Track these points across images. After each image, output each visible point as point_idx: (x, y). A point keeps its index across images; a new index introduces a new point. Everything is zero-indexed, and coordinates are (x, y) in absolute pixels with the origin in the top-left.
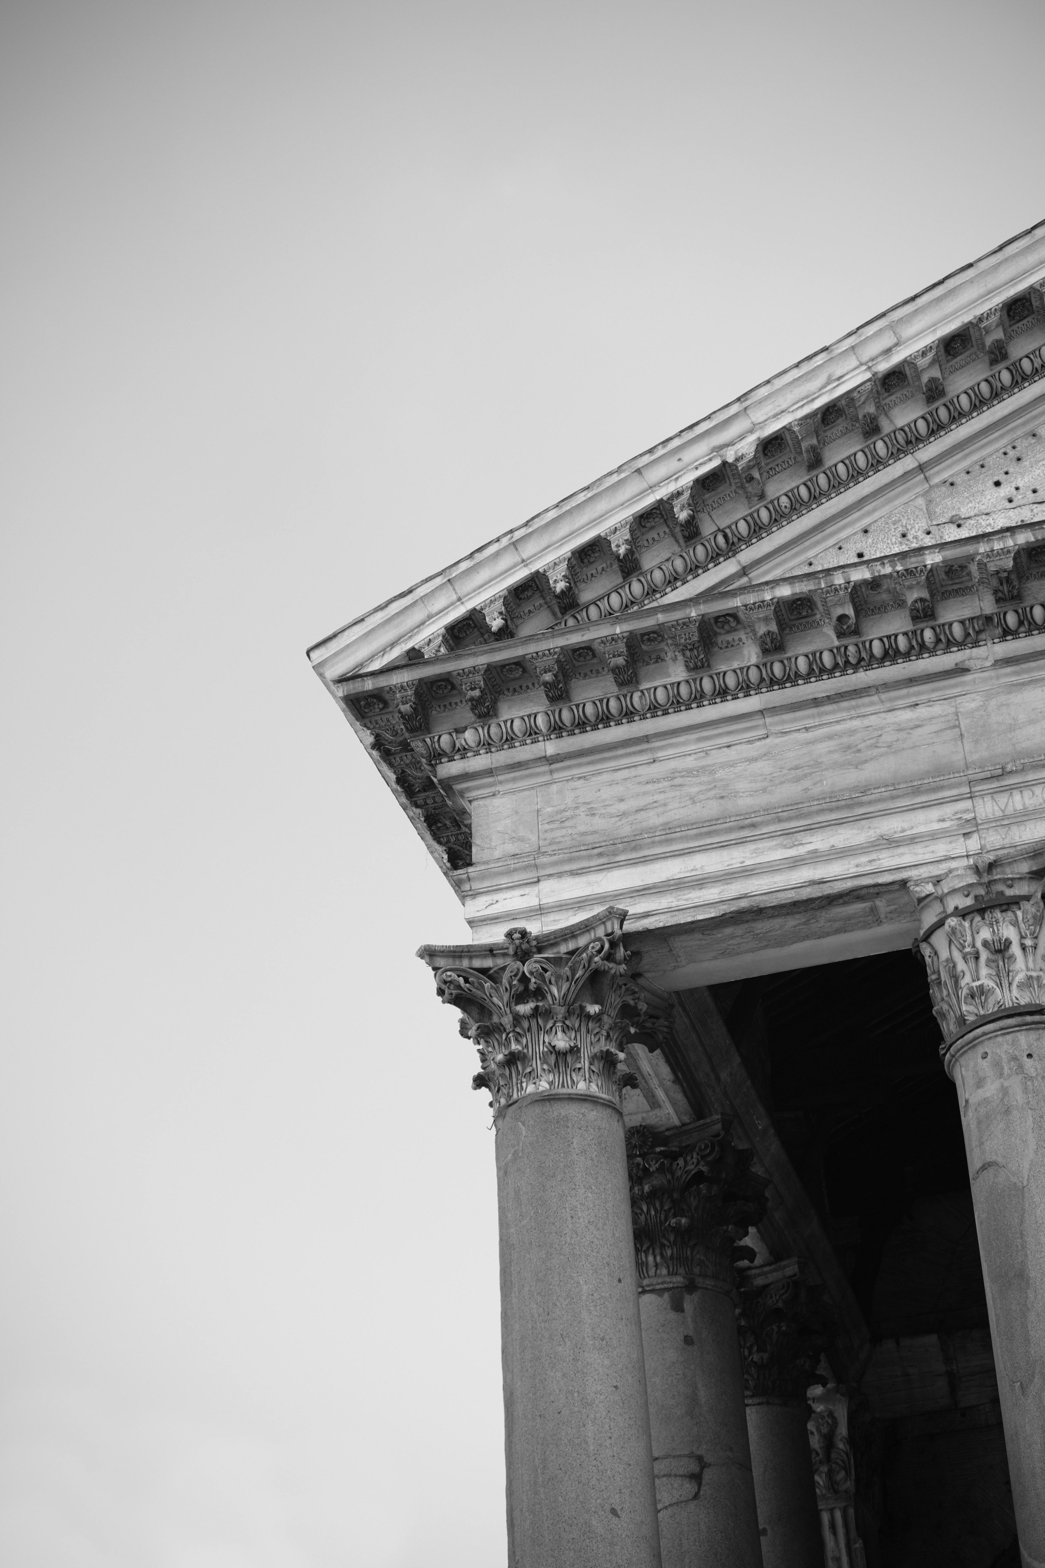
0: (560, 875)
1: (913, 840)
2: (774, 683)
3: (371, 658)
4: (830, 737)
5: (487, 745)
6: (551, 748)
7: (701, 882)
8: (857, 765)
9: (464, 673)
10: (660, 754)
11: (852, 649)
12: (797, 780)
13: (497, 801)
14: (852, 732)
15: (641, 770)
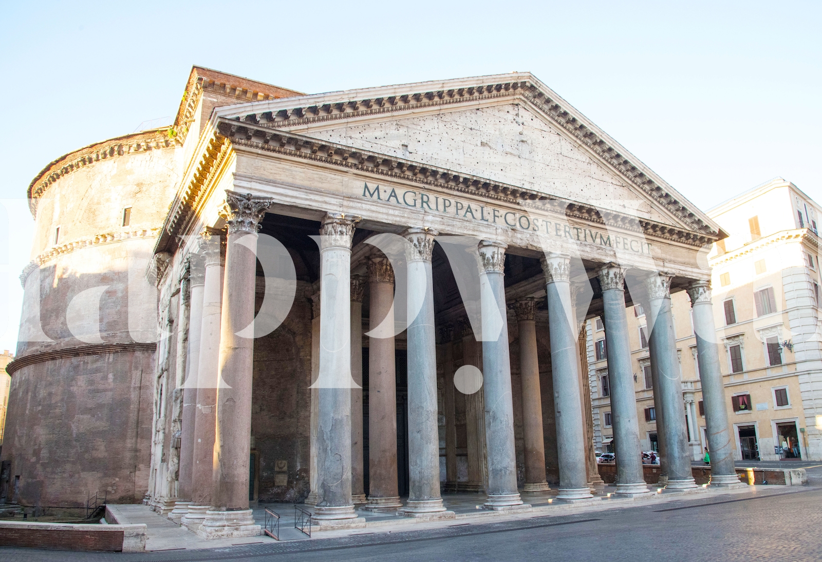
0: (257, 182)
1: (330, 204)
2: (311, 158)
3: (229, 115)
4: (317, 174)
5: (246, 145)
6: (260, 151)
7: (286, 196)
8: (322, 183)
9: (250, 129)
10: (282, 163)
11: (329, 159)
12: (309, 181)
13: (243, 158)
14: (322, 175)
15: (277, 164)
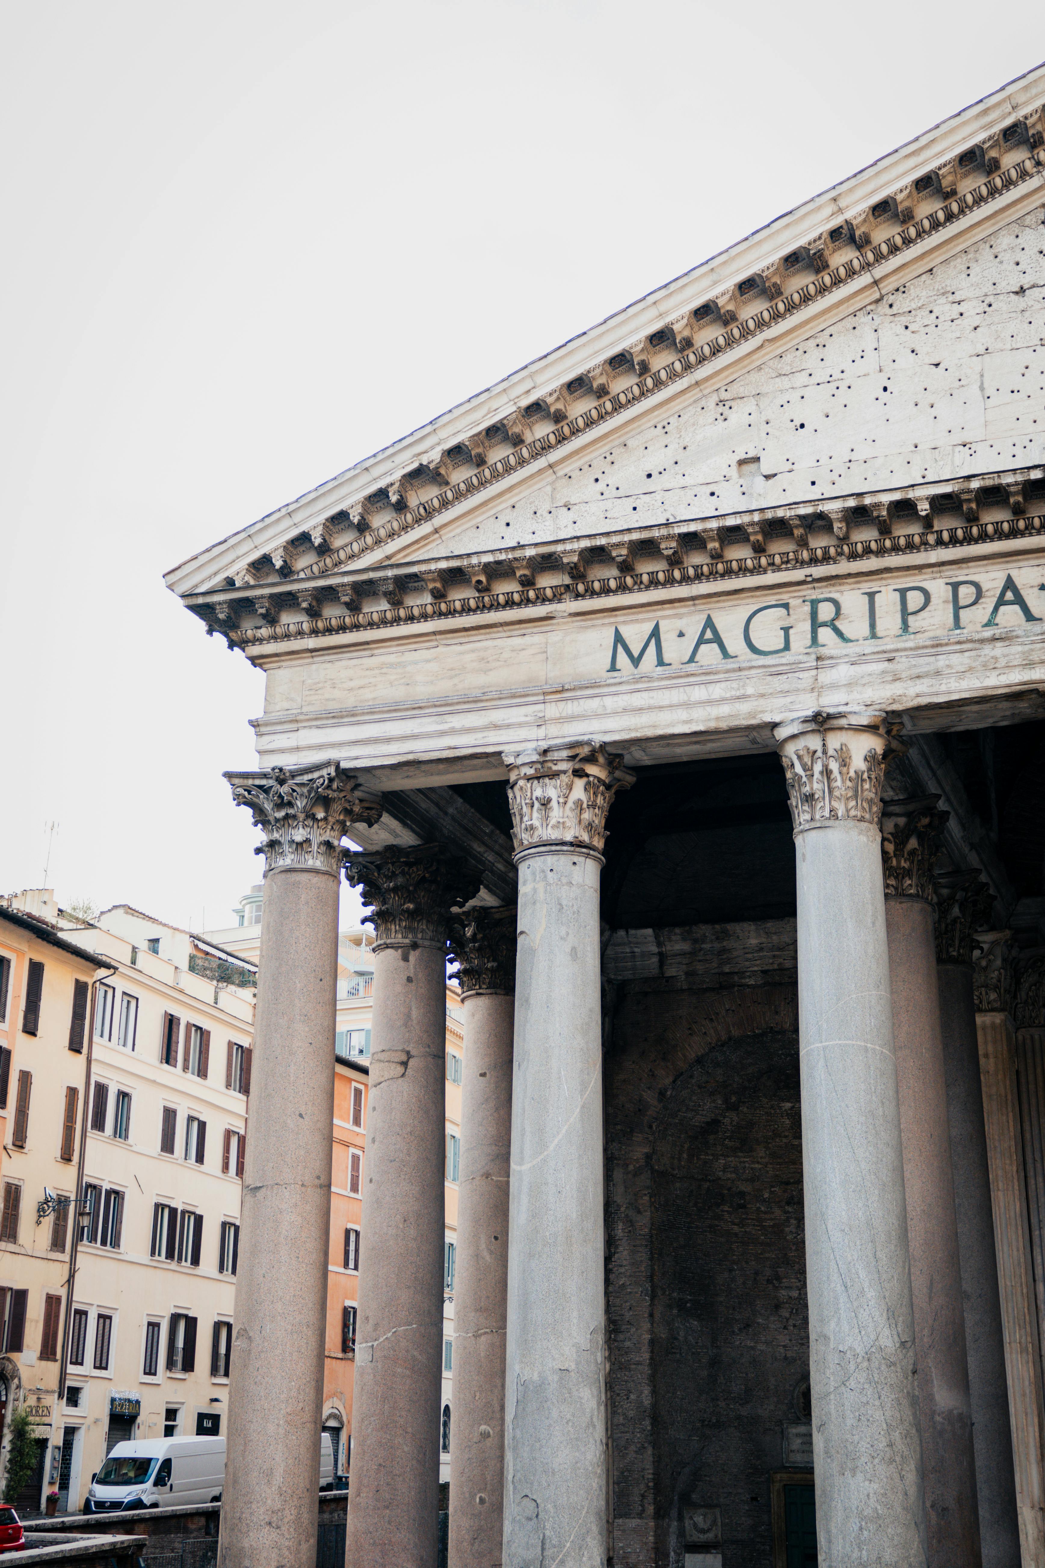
0: (310, 727)
1: (508, 726)
2: (441, 614)
3: (202, 582)
4: (473, 651)
5: (274, 638)
6: (312, 643)
7: (388, 740)
8: (486, 672)
10: (376, 652)
11: (486, 599)
12: (451, 678)
13: (280, 672)
14: (486, 649)
15: (365, 660)
